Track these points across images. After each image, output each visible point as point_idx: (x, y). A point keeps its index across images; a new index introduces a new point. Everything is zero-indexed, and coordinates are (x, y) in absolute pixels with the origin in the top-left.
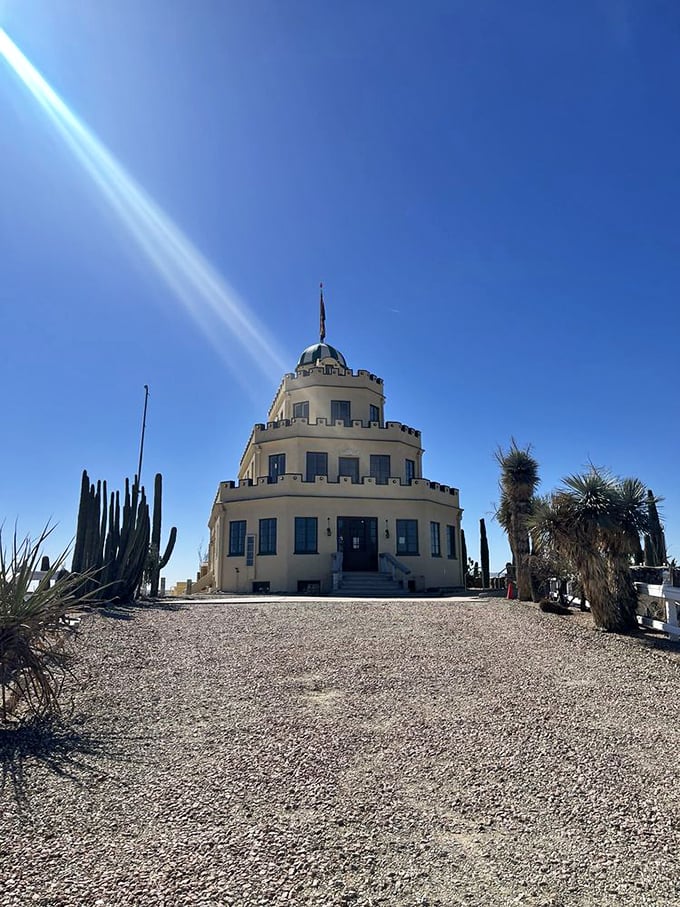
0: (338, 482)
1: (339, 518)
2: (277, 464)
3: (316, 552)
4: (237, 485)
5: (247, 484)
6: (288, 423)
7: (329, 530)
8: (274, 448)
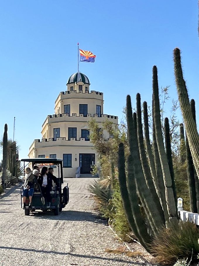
0: (80, 140)
1: (80, 154)
2: (57, 132)
3: (71, 167)
4: (41, 141)
5: (45, 141)
6: (61, 115)
7: (76, 159)
8: (56, 125)
